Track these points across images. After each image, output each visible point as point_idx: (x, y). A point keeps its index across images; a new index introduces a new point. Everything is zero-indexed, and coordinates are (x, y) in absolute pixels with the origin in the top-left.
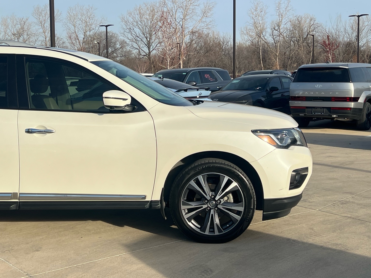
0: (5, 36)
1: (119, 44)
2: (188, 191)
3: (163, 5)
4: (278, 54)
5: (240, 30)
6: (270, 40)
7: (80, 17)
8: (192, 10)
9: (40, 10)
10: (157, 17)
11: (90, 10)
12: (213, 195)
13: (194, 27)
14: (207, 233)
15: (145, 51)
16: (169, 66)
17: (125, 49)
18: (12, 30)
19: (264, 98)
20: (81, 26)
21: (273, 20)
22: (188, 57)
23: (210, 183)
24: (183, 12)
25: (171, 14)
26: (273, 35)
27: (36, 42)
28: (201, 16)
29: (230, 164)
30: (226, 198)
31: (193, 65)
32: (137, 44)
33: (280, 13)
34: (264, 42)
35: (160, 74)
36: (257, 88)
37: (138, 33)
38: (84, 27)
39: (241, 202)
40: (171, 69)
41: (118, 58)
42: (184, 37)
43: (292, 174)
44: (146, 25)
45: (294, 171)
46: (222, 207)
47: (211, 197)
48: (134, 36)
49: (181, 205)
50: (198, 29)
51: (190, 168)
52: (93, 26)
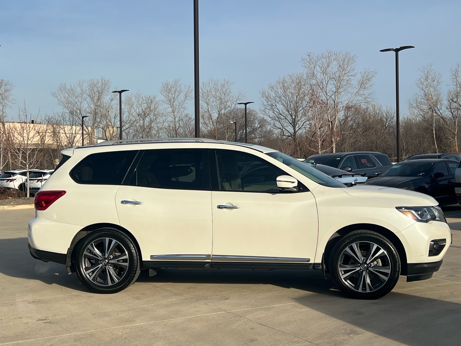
0: (129, 117)
1: (258, 123)
2: (344, 256)
3: (311, 77)
4: (456, 132)
5: (408, 102)
6: (447, 114)
7: (214, 93)
8: (346, 81)
9: (169, 87)
10: (304, 91)
11: (226, 85)
12: (365, 260)
13: (349, 101)
14: (360, 290)
15: (289, 131)
16: (320, 150)
17: (265, 128)
18: (137, 110)
19: (428, 184)
20: (215, 103)
21: (450, 90)
22: (342, 137)
23: (362, 250)
24: (336, 83)
25: (321, 87)
26: (450, 108)
27: (164, 124)
28: (357, 88)
29: (378, 234)
30: (375, 263)
31: (348, 147)
32: (280, 123)
33: (457, 82)
34: (439, 117)
35: (311, 159)
36: (420, 174)
37: (281, 110)
38: (218, 104)
39: (388, 265)
40: (322, 153)
41: (256, 140)
42: (337, 114)
43: (430, 244)
44: (290, 100)
45: (432, 241)
46: (373, 270)
47: (363, 261)
48: (277, 113)
49: (339, 267)
50: (354, 103)
51: (345, 237)
52: (229, 103)
